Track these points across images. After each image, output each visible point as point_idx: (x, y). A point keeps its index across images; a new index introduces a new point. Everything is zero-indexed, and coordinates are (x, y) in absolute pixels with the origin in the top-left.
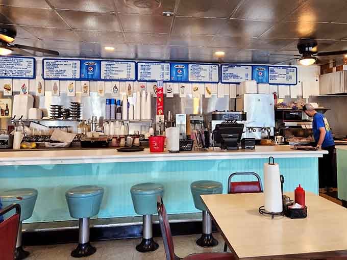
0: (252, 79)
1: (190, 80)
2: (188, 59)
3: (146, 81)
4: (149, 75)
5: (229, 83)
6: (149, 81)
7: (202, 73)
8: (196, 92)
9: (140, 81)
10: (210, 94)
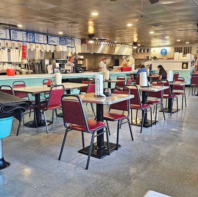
0: (60, 44)
1: (36, 42)
2: (34, 31)
3: (15, 41)
4: (16, 38)
5: (51, 45)
6: (17, 41)
7: (40, 39)
8: (38, 48)
9: (13, 40)
10: (43, 49)
